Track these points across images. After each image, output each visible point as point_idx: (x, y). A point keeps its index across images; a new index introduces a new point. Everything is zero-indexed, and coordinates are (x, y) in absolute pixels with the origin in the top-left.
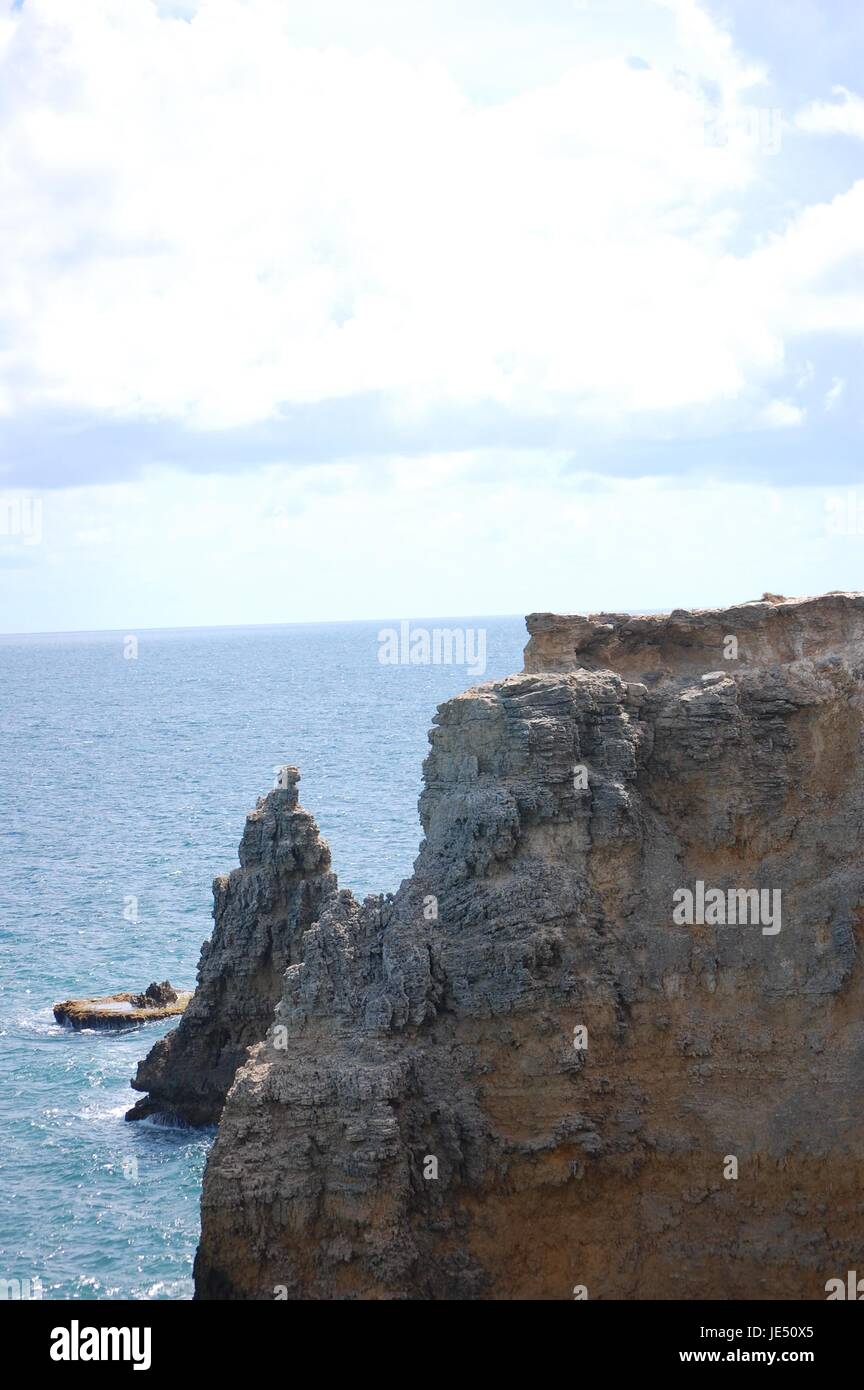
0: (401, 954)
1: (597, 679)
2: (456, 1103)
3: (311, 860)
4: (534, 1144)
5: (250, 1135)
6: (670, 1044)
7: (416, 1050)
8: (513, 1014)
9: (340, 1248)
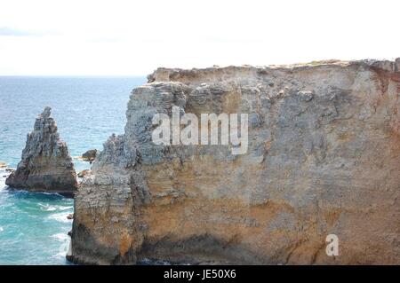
0: (129, 149)
1: (177, 83)
2: (142, 185)
3: (53, 129)
4: (162, 195)
5: (91, 192)
6: (192, 172)
7: (132, 172)
8: (158, 164)
9: (115, 219)
